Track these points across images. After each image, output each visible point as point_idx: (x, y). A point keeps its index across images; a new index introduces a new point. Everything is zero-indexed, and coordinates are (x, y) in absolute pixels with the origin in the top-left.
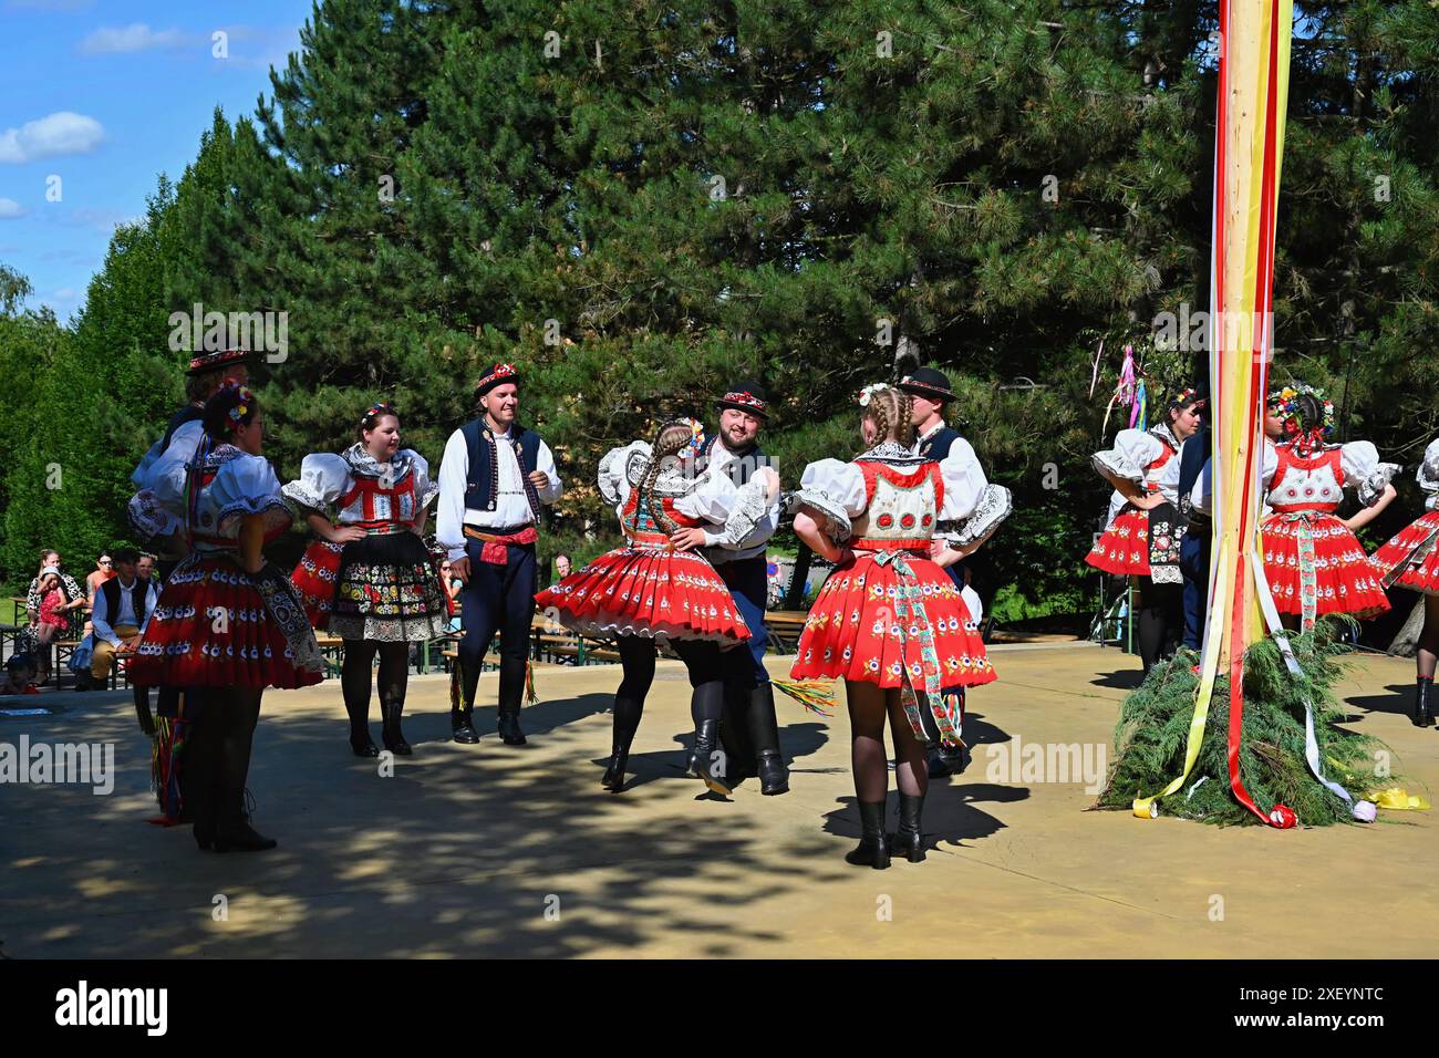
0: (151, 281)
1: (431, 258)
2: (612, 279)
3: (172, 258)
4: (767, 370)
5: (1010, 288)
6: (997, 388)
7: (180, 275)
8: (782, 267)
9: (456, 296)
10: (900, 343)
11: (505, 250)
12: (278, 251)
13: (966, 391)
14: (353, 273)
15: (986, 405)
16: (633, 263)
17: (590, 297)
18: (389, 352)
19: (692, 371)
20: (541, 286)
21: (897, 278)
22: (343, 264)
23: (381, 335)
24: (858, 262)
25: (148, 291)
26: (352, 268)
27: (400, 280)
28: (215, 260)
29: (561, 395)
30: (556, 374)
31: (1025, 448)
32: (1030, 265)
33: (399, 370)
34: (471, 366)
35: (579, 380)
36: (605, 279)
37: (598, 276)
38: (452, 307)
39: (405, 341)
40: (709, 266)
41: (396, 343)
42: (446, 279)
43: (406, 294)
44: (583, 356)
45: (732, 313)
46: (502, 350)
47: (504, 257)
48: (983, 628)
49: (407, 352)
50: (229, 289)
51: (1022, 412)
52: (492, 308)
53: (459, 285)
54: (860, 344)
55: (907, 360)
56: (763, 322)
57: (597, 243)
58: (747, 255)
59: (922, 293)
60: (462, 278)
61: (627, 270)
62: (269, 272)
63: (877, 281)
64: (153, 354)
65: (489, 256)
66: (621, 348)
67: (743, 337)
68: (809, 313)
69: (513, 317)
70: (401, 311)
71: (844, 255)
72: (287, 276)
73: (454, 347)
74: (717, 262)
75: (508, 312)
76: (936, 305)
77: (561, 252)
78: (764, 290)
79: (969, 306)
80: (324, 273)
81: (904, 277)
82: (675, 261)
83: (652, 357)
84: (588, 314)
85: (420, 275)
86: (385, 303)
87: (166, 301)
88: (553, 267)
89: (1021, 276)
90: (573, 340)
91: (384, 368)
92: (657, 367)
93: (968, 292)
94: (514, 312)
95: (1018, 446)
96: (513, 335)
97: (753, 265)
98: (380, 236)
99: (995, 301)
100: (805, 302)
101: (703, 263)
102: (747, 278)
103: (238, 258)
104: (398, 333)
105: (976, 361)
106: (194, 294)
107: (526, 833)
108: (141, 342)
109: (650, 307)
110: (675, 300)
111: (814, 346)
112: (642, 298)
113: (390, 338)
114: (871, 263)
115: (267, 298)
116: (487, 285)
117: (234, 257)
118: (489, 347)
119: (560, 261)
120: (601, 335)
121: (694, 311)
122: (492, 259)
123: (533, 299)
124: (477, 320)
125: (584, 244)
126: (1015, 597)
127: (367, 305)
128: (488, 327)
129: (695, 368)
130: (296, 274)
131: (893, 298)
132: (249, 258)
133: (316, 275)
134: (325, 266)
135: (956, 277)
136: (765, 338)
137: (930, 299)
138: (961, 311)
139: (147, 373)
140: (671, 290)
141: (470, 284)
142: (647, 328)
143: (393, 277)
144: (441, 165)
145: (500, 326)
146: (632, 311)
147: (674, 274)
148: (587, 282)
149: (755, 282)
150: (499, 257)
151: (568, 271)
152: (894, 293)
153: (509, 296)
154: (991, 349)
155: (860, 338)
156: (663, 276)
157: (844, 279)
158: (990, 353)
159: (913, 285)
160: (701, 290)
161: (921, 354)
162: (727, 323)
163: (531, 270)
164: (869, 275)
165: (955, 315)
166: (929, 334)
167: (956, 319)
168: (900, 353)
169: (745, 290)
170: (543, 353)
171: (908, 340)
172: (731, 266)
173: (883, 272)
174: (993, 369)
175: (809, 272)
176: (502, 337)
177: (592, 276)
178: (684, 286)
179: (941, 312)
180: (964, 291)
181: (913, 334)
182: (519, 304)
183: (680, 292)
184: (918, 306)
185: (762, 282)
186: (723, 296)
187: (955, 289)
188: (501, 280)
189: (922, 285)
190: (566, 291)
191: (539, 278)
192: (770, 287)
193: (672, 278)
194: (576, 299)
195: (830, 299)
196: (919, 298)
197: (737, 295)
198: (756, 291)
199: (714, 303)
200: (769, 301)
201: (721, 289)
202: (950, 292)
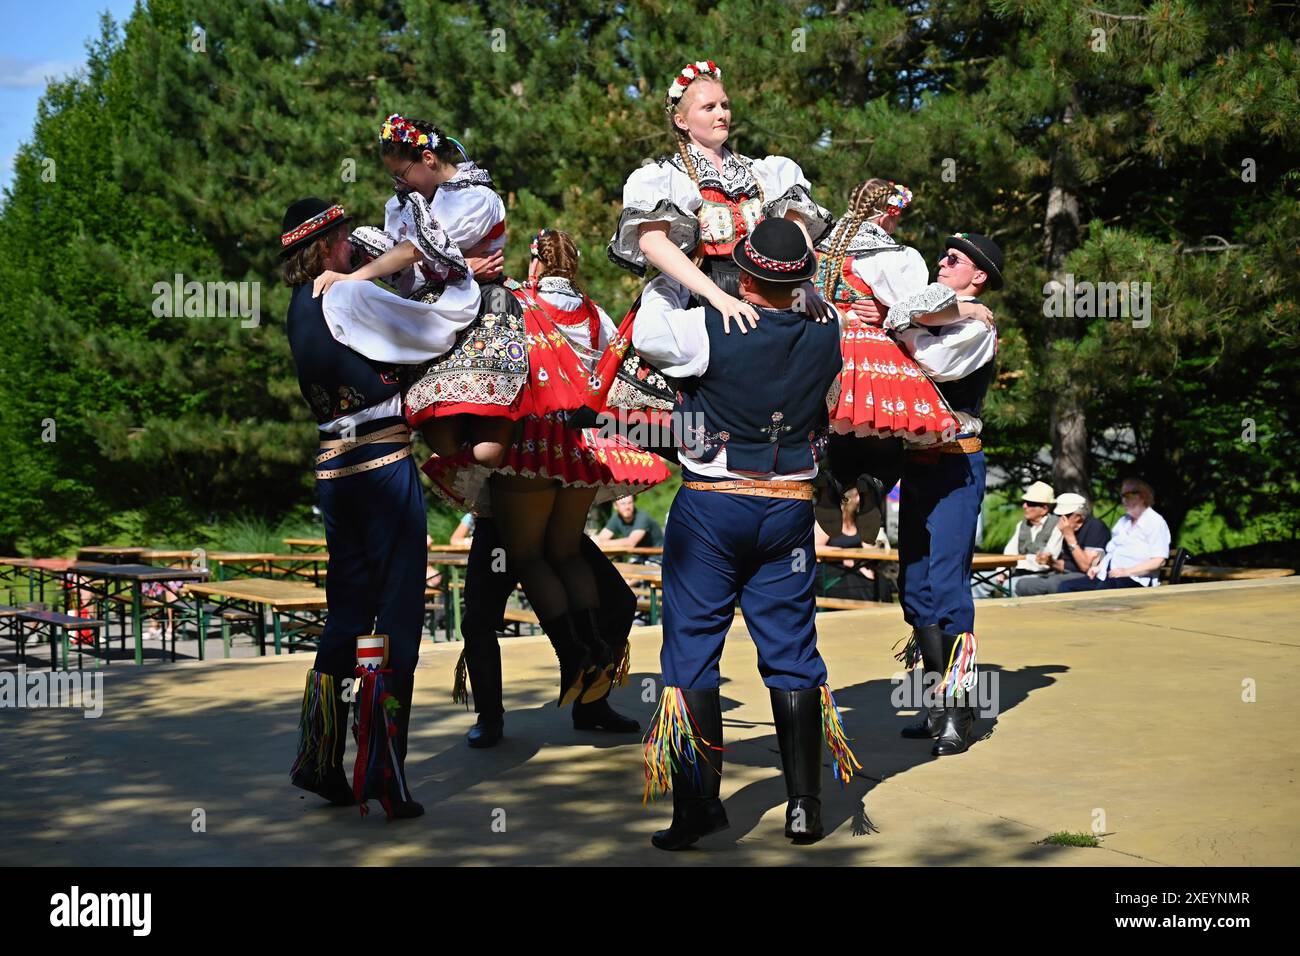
0: (95, 147)
1: (446, 107)
3: (121, 117)
5: (1194, 122)
6: (1180, 251)
7: (133, 139)
8: (898, 105)
10: (1052, 199)
11: (541, 93)
12: (253, 106)
13: (1140, 256)
14: (350, 130)
15: (1167, 274)
17: (653, 149)
20: (590, 139)
21: (1046, 113)
22: (337, 119)
24: (996, 94)
25: (92, 160)
26: (348, 124)
28: (176, 118)
29: (619, 278)
31: (1219, 328)
32: (1218, 91)
40: (803, 105)
42: (468, 133)
45: (835, 165)
46: (543, 222)
47: (542, 104)
48: (1171, 562)
50: (196, 154)
51: (1213, 282)
52: (526, 168)
53: (484, 142)
54: (1000, 199)
55: (1062, 219)
57: (659, 81)
58: (852, 89)
59: (1081, 131)
60: (488, 132)
62: (244, 132)
63: (1021, 116)
64: (101, 241)
65: (522, 103)
69: (555, 179)
71: (976, 85)
72: (266, 136)
74: (813, 99)
75: (547, 171)
76: (1098, 145)
77: (613, 93)
78: (876, 134)
79: (1141, 145)
80: (314, 131)
81: (1056, 112)
82: (759, 101)
87: (116, 173)
88: (604, 113)
89: (1207, 105)
93: (1141, 130)
94: (556, 172)
95: (1209, 325)
96: (556, 202)
97: (859, 101)
98: (382, 82)
99: (1175, 138)
100: (928, 148)
101: (796, 102)
102: (854, 119)
103: (206, 115)
105: (1151, 215)
106: (151, 163)
107: (584, 844)
108: (86, 226)
111: (941, 203)
114: (1013, 94)
115: (243, 164)
116: (519, 138)
117: (200, 113)
118: (525, 219)
119: (613, 106)
122: (525, 106)
123: (579, 154)
125: (643, 82)
126: (1212, 520)
128: (524, 193)
130: (277, 134)
131: (1042, 139)
132: (219, 115)
133: (303, 135)
134: (315, 121)
135: (1124, 108)
137: (1090, 138)
138: (1130, 153)
139: (94, 264)
140: (756, 138)
141: (498, 139)
145: (538, 190)
147: (759, 118)
148: (649, 131)
149: (864, 124)
150: (535, 103)
151: (623, 117)
152: (1043, 131)
153: (548, 153)
154: (1171, 199)
155: (1001, 191)
156: (746, 120)
157: (978, 116)
158: (1169, 205)
159: (1067, 121)
160: (795, 137)
161: (1080, 210)
162: (828, 178)
163: (576, 118)
164: (1010, 109)
165: (1123, 157)
166: (1089, 183)
167: (1124, 163)
168: (1053, 210)
169: (851, 134)
170: (594, 223)
171: (1063, 193)
172: (831, 105)
173: (1028, 106)
174: (1174, 226)
175: (932, 108)
176: (542, 205)
177: (654, 123)
178: (772, 132)
179: (1104, 155)
180: (1133, 126)
181: (1069, 184)
182: (562, 162)
183: (767, 140)
184: (1075, 148)
185: (872, 123)
186: (823, 144)
187: (1122, 124)
188: (537, 132)
189: (1079, 121)
190: (621, 144)
191: (587, 129)
192: (883, 130)
193: (756, 122)
194: (635, 153)
195: (961, 144)
196: (1076, 138)
197: (842, 141)
198: (865, 136)
199: (812, 153)
200: (883, 148)
201: (819, 135)
202: (1116, 128)
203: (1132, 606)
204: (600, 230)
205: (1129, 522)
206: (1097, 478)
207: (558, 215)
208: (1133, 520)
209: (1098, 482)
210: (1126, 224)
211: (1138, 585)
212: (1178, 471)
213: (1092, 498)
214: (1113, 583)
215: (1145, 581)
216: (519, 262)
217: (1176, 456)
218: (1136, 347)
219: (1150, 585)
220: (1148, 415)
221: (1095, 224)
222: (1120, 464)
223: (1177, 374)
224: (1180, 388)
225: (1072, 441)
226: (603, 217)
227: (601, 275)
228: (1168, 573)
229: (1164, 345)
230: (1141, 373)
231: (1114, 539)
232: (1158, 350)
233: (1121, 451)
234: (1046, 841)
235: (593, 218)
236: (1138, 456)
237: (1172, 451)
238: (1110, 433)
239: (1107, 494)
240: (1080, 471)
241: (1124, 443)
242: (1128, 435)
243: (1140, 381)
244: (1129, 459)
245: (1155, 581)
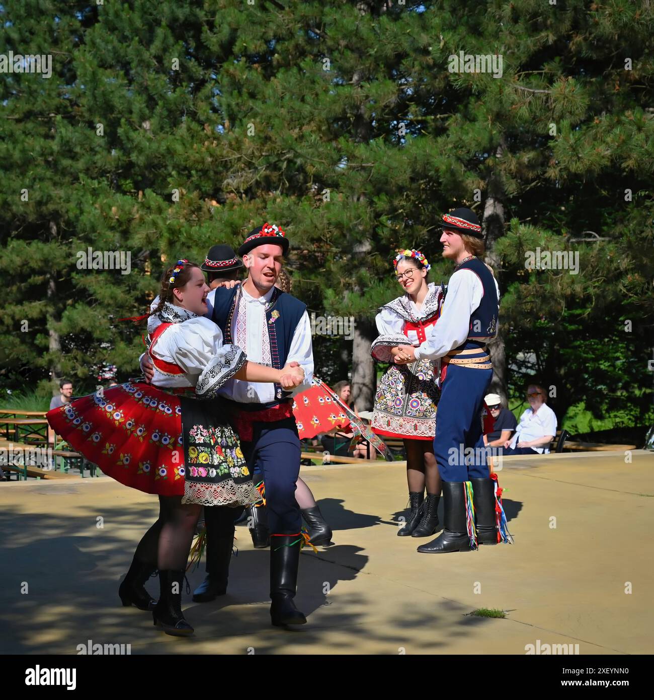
2: (250, 152)
4: (377, 226)
5: (579, 158)
6: (568, 240)
8: (390, 142)
9: (122, 167)
10: (487, 205)
11: (162, 128)
14: (38, 148)
16: (267, 139)
17: (232, 166)
18: (67, 212)
19: (316, 227)
20: (192, 158)
21: (485, 150)
22: (29, 141)
23: (60, 198)
24: (453, 137)
26: (37, 144)
27: (76, 153)
30: (204, 230)
31: (591, 291)
32: (595, 139)
33: (74, 227)
34: (134, 223)
35: (223, 235)
36: (244, 152)
37: (239, 149)
38: (119, 175)
39: (80, 204)
40: (330, 140)
41: (72, 205)
42: (113, 152)
43: (81, 165)
44: (226, 216)
45: (349, 179)
46: (160, 210)
47: (162, 135)
48: (557, 439)
49: (82, 212)
51: (589, 260)
52: (151, 176)
53: (125, 158)
55: (494, 218)
56: (374, 187)
57: (237, 122)
58: (361, 131)
59: (506, 162)
60: (127, 152)
61: (263, 144)
63: (468, 152)
65: (150, 135)
66: (258, 209)
67: (358, 199)
68: (412, 180)
69: (169, 183)
70: (77, 179)
71: (441, 131)
73: (121, 208)
74: (336, 137)
75: (165, 179)
76: (517, 172)
77: (208, 130)
78: (375, 161)
79: (545, 172)
81: (491, 150)
82: (301, 137)
83: (283, 216)
84: (230, 181)
85: (92, 149)
86: (64, 172)
88: (202, 142)
89: (588, 149)
90: (218, 202)
91: (62, 225)
92: (287, 224)
93: (545, 162)
94: (169, 179)
95: (585, 289)
96: (168, 198)
97: (366, 140)
98: (59, 117)
99: (567, 169)
100: (409, 170)
101: (325, 139)
102: (361, 150)
104: (74, 197)
105: (550, 218)
109: (281, 175)
110: (302, 169)
111: (416, 206)
112: (275, 167)
113: (68, 201)
114: (464, 137)
116: (148, 157)
118: (149, 208)
119: (208, 137)
120: (241, 198)
121: (318, 179)
123: (185, 168)
124: (138, 186)
125: (227, 123)
126: (584, 413)
127: (49, 174)
128: (148, 191)
129: (318, 224)
131: (481, 166)
134: (15, 142)
135: (534, 149)
136: (375, 199)
137: (512, 167)
138: (538, 177)
140: (299, 161)
141: (134, 157)
142: (278, 192)
143: (70, 151)
144: (110, 60)
145: (158, 190)
146: (267, 178)
147: (301, 148)
148: (230, 155)
149: (368, 154)
150: (158, 134)
151: (214, 145)
152: (483, 162)
153: (166, 167)
154: (563, 208)
155: (455, 200)
156: (292, 149)
157: (441, 151)
158: (561, 212)
159: (498, 156)
160: (323, 161)
161: (505, 213)
162: (345, 187)
163: (184, 144)
164: (462, 147)
165: (533, 180)
166: (511, 196)
167: (534, 184)
168: (488, 212)
169: (360, 160)
170: (193, 212)
171: (494, 202)
172: (347, 141)
173: (473, 145)
174: (564, 225)
175: (412, 145)
176: (160, 199)
177: (234, 150)
178: (309, 157)
179: (521, 179)
180: (541, 159)
181: (499, 196)
182: (174, 173)
183: (306, 162)
184: (502, 173)
185: (373, 153)
186: (342, 166)
187: (533, 159)
188: (159, 153)
189: (506, 155)
190: (212, 161)
191: (190, 152)
192: (380, 158)
193: (299, 151)
194: (221, 169)
195: (430, 168)
196: (503, 167)
197: (353, 164)
198: (368, 161)
199: (334, 171)
200: (379, 170)
201: (340, 160)
202: (529, 161)
203: (532, 466)
204: (197, 216)
205: (531, 412)
206: (512, 385)
207: (171, 206)
208: (534, 411)
209: (513, 387)
210: (534, 223)
211: (536, 453)
212: (564, 381)
213: (508, 397)
214: (519, 451)
215: (540, 451)
216: (144, 236)
217: (562, 372)
218: (538, 301)
219: (544, 453)
220: (545, 345)
221: (514, 221)
222: (526, 375)
223: (564, 319)
224: (565, 328)
225: (496, 360)
226: (199, 209)
227: (197, 245)
228: (555, 446)
229: (556, 300)
230: (541, 318)
231: (521, 423)
232: (553, 303)
233: (527, 367)
234: (472, 613)
235: (193, 209)
236: (538, 371)
237: (560, 369)
238: (520, 356)
239: (517, 394)
240: (500, 379)
241: (529, 362)
242: (532, 357)
243: (540, 323)
244: (532, 373)
245: (547, 451)
